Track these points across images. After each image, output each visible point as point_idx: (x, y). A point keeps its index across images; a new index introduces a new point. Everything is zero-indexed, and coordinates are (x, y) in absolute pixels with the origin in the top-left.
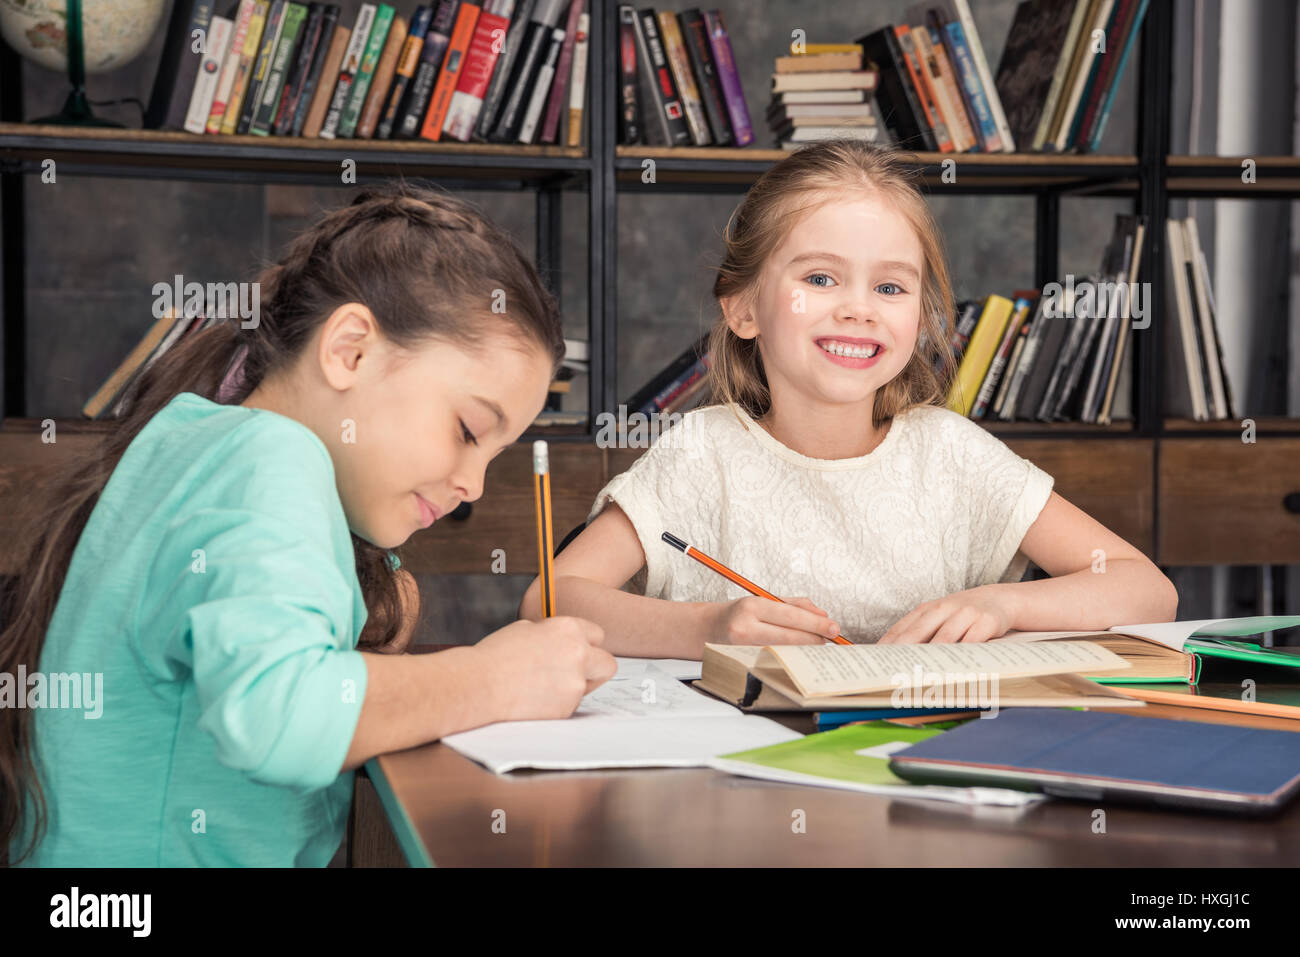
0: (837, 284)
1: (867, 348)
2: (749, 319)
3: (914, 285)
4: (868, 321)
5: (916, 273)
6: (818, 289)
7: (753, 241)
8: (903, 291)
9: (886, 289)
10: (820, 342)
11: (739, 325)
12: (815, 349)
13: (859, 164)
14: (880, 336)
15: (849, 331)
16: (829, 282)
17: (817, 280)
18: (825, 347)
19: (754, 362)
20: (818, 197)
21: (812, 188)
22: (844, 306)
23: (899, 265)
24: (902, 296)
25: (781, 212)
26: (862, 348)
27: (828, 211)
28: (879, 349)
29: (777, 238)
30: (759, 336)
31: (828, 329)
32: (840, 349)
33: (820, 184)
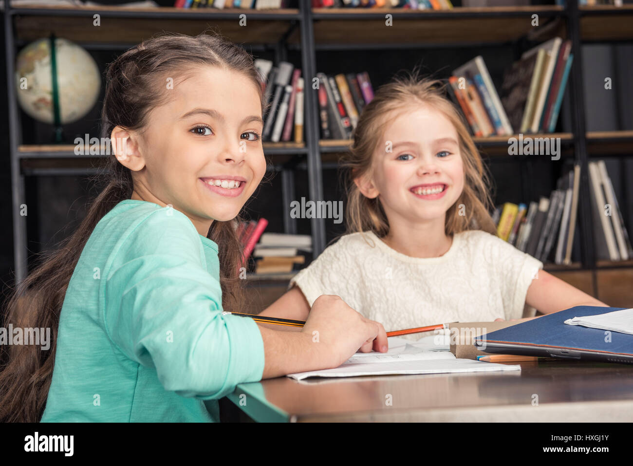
0: (414, 158)
1: (439, 188)
2: (372, 187)
3: (456, 149)
4: (436, 173)
5: (455, 142)
6: (405, 162)
7: (364, 146)
8: (450, 154)
9: (441, 154)
10: (413, 190)
11: (367, 192)
12: (410, 195)
13: (411, 92)
14: (444, 179)
15: (427, 180)
16: (410, 158)
17: (403, 158)
18: (416, 192)
19: (378, 209)
20: (394, 113)
21: (389, 110)
22: (422, 168)
23: (445, 140)
24: (451, 157)
25: (376, 126)
26: (436, 188)
27: (400, 120)
28: (445, 187)
29: (376, 141)
30: (379, 195)
31: (415, 182)
32: (424, 192)
33: (393, 107)
